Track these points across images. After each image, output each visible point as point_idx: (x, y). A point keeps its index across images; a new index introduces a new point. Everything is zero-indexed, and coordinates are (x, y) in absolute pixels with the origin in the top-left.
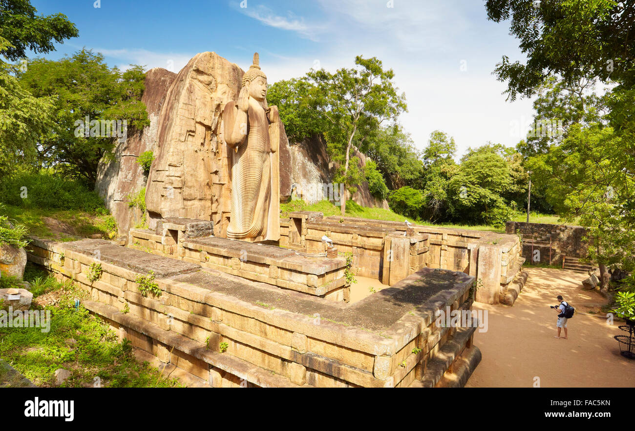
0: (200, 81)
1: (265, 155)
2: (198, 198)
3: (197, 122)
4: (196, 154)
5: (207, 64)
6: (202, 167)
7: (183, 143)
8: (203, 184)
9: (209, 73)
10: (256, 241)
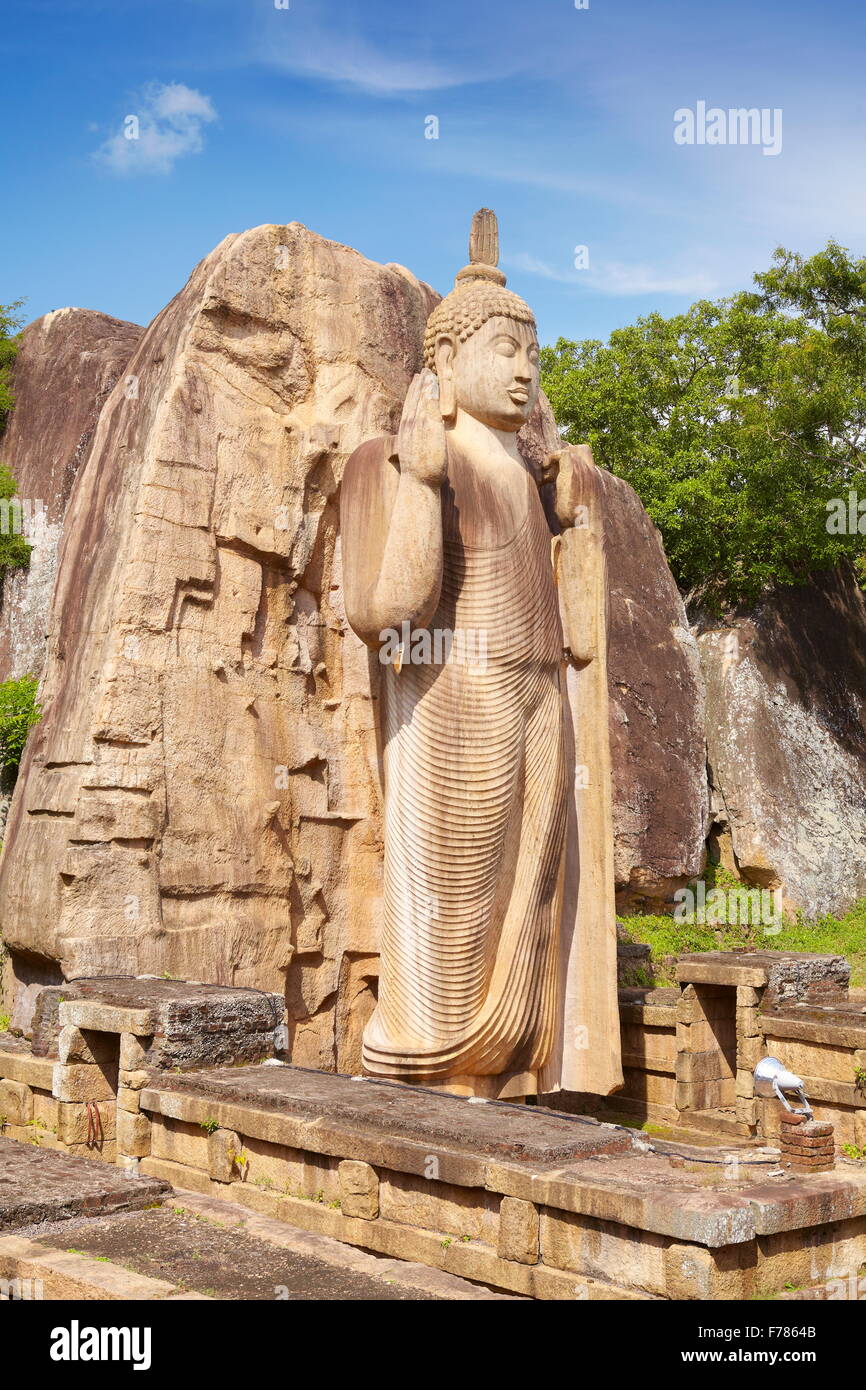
0: (235, 358)
1: (531, 681)
2: (228, 887)
3: (221, 543)
4: (220, 689)
5: (264, 281)
6: (250, 745)
7: (159, 639)
8: (251, 822)
9: (276, 317)
10: (503, 1094)
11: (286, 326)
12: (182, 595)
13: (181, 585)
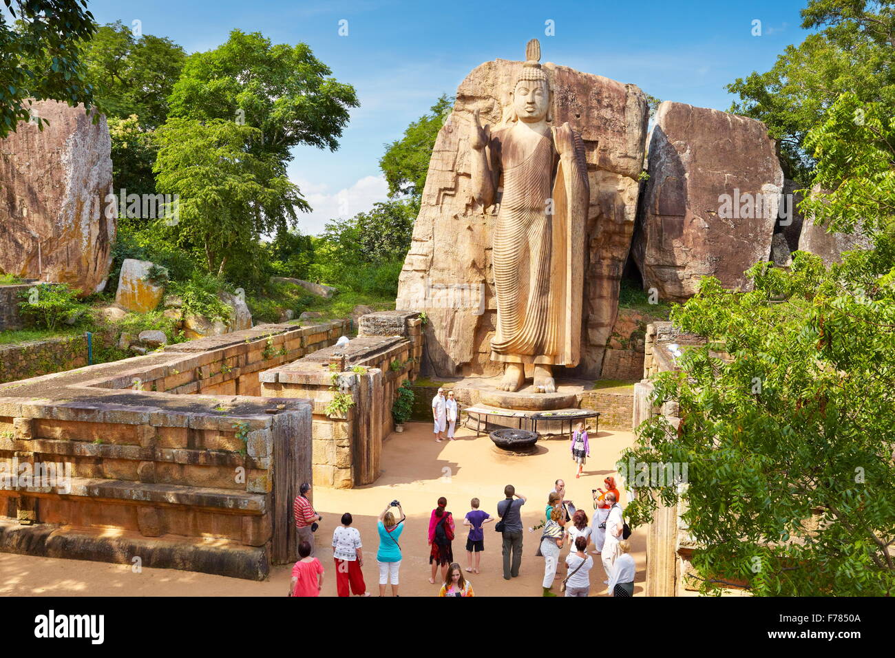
0: (468, 112)
3: (459, 175)
4: (456, 222)
5: (480, 83)
6: (468, 241)
7: (434, 208)
8: (466, 266)
9: (486, 94)
10: (535, 362)
11: (491, 97)
12: (442, 193)
13: (440, 190)
